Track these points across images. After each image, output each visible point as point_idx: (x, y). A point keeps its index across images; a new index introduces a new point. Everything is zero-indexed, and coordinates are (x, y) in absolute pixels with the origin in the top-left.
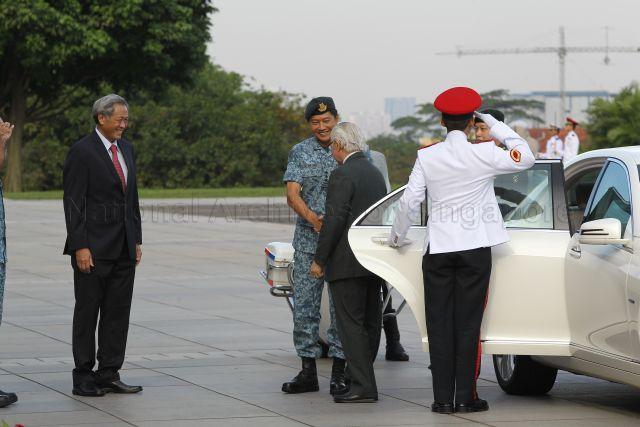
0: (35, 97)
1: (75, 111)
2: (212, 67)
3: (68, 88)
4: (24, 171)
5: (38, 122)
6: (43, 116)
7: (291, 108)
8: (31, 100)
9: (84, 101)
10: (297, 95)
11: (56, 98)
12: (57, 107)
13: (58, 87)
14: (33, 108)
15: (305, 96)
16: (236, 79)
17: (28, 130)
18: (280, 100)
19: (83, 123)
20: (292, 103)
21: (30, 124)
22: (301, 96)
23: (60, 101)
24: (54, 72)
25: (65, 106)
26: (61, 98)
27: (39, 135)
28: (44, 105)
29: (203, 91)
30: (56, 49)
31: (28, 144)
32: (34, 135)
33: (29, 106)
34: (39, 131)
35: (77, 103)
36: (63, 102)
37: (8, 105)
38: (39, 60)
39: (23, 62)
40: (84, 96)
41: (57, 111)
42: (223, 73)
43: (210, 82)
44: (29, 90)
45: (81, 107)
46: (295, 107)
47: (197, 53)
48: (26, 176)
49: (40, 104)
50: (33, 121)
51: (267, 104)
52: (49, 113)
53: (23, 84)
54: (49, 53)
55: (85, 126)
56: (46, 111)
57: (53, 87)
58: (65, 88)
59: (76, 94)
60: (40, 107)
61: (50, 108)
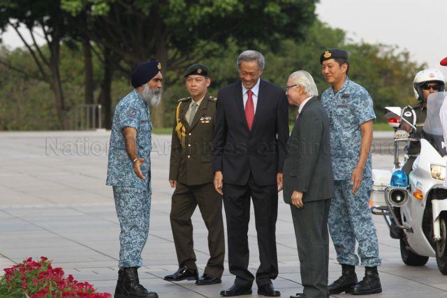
0: (175, 50)
1: (207, 61)
2: (320, 24)
3: (202, 42)
4: (166, 111)
5: (177, 71)
6: (181, 65)
7: (386, 58)
8: (171, 53)
9: (215, 53)
10: (391, 46)
11: (192, 50)
12: (193, 58)
13: (194, 42)
14: (173, 59)
15: (397, 47)
16: (340, 34)
17: (169, 78)
18: (377, 51)
19: (214, 71)
20: (387, 53)
21: (171, 72)
22: (394, 47)
23: (194, 54)
24: (191, 29)
25: (199, 57)
26: (196, 50)
27: (178, 82)
28: (182, 56)
29: (313, 44)
30: (192, 10)
31: (170, 89)
32: (174, 82)
33: (170, 58)
34: (178, 79)
35: (209, 55)
36: (198, 54)
37: (153, 57)
38: (178, 20)
39: (166, 21)
40: (215, 50)
41: (193, 61)
42: (329, 29)
43: (319, 37)
44: (170, 45)
45: (212, 58)
46: (389, 56)
47: (308, 12)
48: (168, 115)
49: (178, 56)
50: (173, 69)
51: (365, 55)
52: (186, 63)
53: (165, 39)
54: (186, 13)
55: (216, 73)
56: (183, 62)
57: (189, 42)
58: (199, 43)
59: (208, 47)
60: (179, 59)
61: (188, 59)
